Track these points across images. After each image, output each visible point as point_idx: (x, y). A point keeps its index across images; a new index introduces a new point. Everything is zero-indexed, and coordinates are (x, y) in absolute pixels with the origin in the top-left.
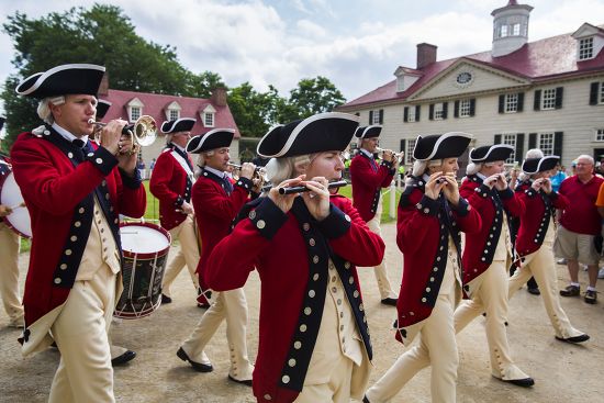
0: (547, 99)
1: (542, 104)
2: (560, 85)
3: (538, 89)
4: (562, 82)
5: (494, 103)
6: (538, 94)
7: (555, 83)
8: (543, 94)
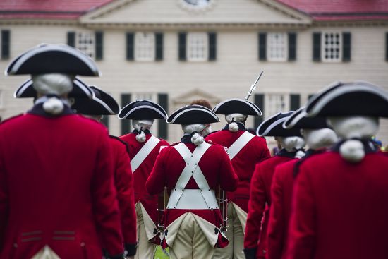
0: (330, 46)
1: (323, 53)
2: (347, 30)
3: (317, 30)
4: (350, 25)
5: (251, 43)
6: (317, 39)
7: (341, 25)
8: (323, 39)
